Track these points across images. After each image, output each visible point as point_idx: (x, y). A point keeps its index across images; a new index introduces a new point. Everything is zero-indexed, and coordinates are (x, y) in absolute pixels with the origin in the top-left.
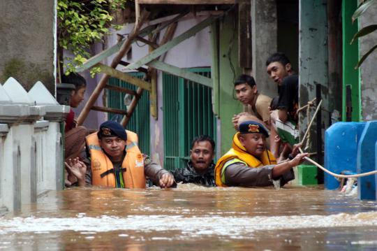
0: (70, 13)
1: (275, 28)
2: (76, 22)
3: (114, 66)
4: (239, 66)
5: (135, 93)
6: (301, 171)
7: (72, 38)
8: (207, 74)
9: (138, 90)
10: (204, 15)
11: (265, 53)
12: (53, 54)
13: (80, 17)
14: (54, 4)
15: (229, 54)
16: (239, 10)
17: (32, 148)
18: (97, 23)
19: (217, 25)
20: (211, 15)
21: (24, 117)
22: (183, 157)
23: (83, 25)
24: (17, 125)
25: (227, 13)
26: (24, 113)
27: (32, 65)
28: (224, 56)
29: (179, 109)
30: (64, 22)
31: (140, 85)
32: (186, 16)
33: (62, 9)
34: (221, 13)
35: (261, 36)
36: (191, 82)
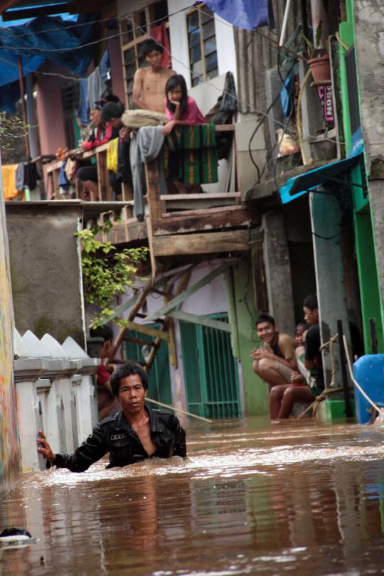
0: (95, 268)
1: (289, 269)
2: (101, 277)
3: (131, 319)
4: (256, 308)
5: (153, 344)
6: (329, 406)
7: (98, 292)
8: (225, 320)
9: (156, 341)
10: (218, 263)
11: (281, 295)
12: (81, 309)
13: (104, 271)
14: (78, 261)
15: (245, 298)
16: (252, 256)
17: (72, 402)
18: (121, 276)
19: (230, 272)
20: (225, 262)
21: (65, 370)
22: (206, 402)
23: (108, 279)
24: (58, 380)
25: (240, 260)
26: (65, 367)
27: (61, 322)
28: (240, 301)
29: (198, 356)
30: (89, 277)
31: (157, 335)
32: (199, 265)
33: (86, 266)
34: (235, 259)
35: (276, 279)
36: (209, 328)
